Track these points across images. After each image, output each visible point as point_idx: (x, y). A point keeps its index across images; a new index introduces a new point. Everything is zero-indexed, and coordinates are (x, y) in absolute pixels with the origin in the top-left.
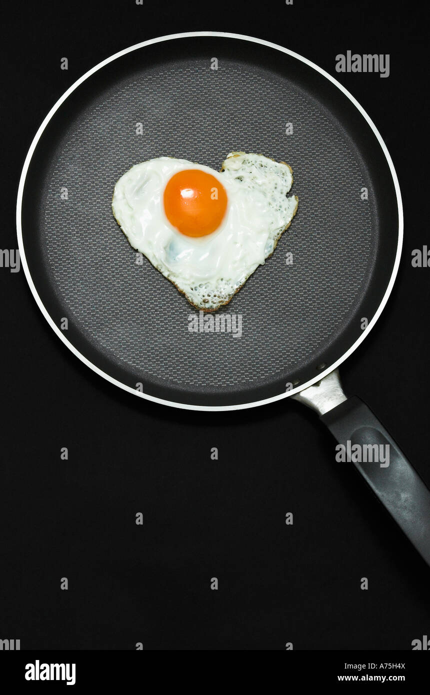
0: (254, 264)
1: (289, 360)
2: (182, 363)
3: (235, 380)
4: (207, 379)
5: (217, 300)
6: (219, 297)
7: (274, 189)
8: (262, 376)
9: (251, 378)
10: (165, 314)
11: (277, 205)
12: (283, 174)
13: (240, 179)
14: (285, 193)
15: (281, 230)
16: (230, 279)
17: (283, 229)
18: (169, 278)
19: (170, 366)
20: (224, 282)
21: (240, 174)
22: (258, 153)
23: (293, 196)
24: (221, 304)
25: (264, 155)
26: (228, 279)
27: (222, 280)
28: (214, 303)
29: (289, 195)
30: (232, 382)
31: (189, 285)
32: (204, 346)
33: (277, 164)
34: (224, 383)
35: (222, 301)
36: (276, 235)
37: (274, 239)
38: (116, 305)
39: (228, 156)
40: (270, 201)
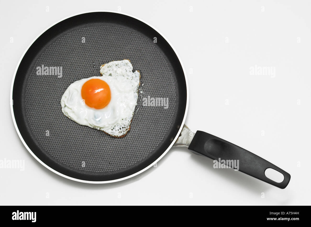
0: (133, 107)
1: (164, 133)
2: (121, 159)
3: (147, 153)
4: (136, 160)
5: (124, 129)
7: (126, 72)
8: (157, 145)
9: (153, 149)
11: (131, 78)
12: (127, 64)
13: (110, 75)
14: (132, 71)
15: (138, 87)
18: (101, 130)
19: (118, 163)
20: (124, 120)
21: (109, 72)
22: (112, 61)
23: (136, 71)
24: (127, 131)
25: (115, 60)
26: (125, 118)
27: (123, 120)
28: (124, 131)
29: (134, 71)
30: (146, 155)
31: (110, 129)
32: (127, 147)
33: (122, 61)
34: (143, 157)
35: (127, 129)
36: (136, 90)
37: (136, 92)
39: (100, 68)
40: (127, 77)
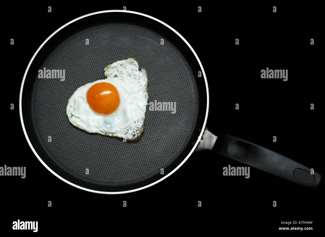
0: (144, 107)
1: (184, 137)
2: (141, 167)
3: (167, 159)
4: (156, 167)
5: (138, 132)
6: (138, 130)
7: (132, 71)
8: (177, 150)
9: (173, 154)
10: (121, 152)
11: (138, 77)
12: (132, 63)
13: (116, 76)
14: (138, 69)
15: (146, 86)
16: (138, 120)
17: (147, 85)
18: (113, 136)
19: (137, 172)
20: (136, 122)
21: (114, 74)
22: (116, 61)
23: (142, 69)
24: (141, 132)
25: (119, 60)
26: (137, 120)
27: (135, 122)
28: (138, 134)
29: (140, 70)
30: (166, 161)
31: (123, 133)
32: (146, 154)
33: (126, 60)
34: (164, 164)
35: (141, 131)
36: (145, 89)
37: (146, 92)
38: (98, 161)
39: (105, 70)
40: (134, 77)
